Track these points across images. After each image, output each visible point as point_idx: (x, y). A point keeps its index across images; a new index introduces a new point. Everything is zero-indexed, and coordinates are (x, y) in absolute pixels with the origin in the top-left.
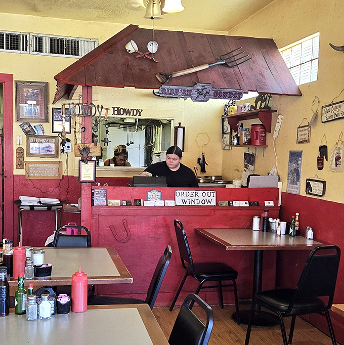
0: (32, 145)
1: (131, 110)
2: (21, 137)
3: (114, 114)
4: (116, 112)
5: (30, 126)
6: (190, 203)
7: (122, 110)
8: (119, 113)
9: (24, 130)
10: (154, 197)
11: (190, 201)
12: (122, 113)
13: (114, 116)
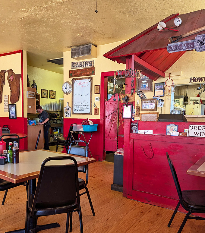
0: (143, 104)
1: (203, 78)
2: (139, 100)
3: (191, 82)
4: (192, 81)
5: (143, 94)
6: (202, 135)
7: (196, 79)
8: (194, 81)
9: (140, 96)
10: (172, 129)
11: (202, 133)
12: (196, 81)
13: (191, 83)
